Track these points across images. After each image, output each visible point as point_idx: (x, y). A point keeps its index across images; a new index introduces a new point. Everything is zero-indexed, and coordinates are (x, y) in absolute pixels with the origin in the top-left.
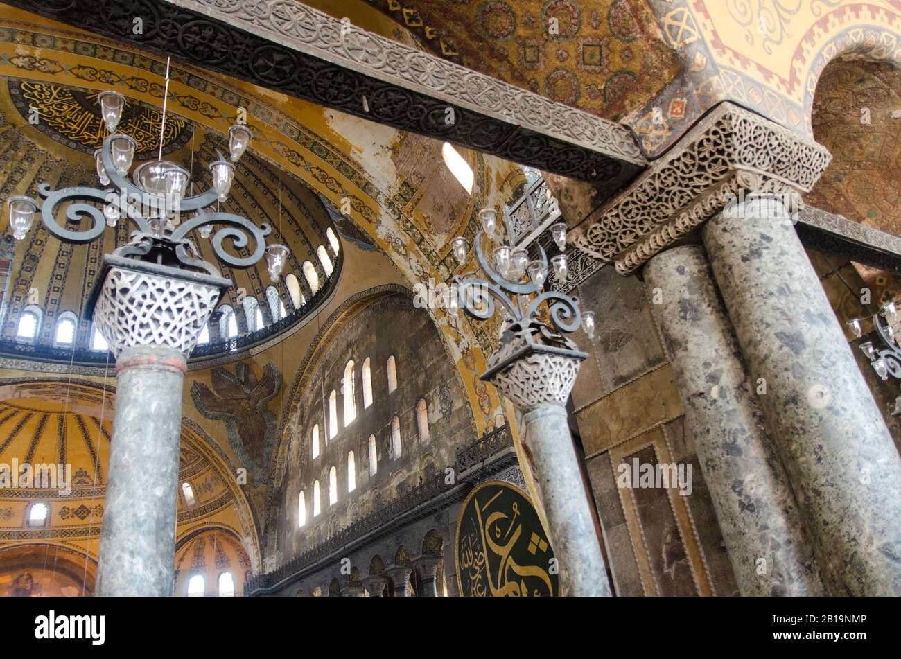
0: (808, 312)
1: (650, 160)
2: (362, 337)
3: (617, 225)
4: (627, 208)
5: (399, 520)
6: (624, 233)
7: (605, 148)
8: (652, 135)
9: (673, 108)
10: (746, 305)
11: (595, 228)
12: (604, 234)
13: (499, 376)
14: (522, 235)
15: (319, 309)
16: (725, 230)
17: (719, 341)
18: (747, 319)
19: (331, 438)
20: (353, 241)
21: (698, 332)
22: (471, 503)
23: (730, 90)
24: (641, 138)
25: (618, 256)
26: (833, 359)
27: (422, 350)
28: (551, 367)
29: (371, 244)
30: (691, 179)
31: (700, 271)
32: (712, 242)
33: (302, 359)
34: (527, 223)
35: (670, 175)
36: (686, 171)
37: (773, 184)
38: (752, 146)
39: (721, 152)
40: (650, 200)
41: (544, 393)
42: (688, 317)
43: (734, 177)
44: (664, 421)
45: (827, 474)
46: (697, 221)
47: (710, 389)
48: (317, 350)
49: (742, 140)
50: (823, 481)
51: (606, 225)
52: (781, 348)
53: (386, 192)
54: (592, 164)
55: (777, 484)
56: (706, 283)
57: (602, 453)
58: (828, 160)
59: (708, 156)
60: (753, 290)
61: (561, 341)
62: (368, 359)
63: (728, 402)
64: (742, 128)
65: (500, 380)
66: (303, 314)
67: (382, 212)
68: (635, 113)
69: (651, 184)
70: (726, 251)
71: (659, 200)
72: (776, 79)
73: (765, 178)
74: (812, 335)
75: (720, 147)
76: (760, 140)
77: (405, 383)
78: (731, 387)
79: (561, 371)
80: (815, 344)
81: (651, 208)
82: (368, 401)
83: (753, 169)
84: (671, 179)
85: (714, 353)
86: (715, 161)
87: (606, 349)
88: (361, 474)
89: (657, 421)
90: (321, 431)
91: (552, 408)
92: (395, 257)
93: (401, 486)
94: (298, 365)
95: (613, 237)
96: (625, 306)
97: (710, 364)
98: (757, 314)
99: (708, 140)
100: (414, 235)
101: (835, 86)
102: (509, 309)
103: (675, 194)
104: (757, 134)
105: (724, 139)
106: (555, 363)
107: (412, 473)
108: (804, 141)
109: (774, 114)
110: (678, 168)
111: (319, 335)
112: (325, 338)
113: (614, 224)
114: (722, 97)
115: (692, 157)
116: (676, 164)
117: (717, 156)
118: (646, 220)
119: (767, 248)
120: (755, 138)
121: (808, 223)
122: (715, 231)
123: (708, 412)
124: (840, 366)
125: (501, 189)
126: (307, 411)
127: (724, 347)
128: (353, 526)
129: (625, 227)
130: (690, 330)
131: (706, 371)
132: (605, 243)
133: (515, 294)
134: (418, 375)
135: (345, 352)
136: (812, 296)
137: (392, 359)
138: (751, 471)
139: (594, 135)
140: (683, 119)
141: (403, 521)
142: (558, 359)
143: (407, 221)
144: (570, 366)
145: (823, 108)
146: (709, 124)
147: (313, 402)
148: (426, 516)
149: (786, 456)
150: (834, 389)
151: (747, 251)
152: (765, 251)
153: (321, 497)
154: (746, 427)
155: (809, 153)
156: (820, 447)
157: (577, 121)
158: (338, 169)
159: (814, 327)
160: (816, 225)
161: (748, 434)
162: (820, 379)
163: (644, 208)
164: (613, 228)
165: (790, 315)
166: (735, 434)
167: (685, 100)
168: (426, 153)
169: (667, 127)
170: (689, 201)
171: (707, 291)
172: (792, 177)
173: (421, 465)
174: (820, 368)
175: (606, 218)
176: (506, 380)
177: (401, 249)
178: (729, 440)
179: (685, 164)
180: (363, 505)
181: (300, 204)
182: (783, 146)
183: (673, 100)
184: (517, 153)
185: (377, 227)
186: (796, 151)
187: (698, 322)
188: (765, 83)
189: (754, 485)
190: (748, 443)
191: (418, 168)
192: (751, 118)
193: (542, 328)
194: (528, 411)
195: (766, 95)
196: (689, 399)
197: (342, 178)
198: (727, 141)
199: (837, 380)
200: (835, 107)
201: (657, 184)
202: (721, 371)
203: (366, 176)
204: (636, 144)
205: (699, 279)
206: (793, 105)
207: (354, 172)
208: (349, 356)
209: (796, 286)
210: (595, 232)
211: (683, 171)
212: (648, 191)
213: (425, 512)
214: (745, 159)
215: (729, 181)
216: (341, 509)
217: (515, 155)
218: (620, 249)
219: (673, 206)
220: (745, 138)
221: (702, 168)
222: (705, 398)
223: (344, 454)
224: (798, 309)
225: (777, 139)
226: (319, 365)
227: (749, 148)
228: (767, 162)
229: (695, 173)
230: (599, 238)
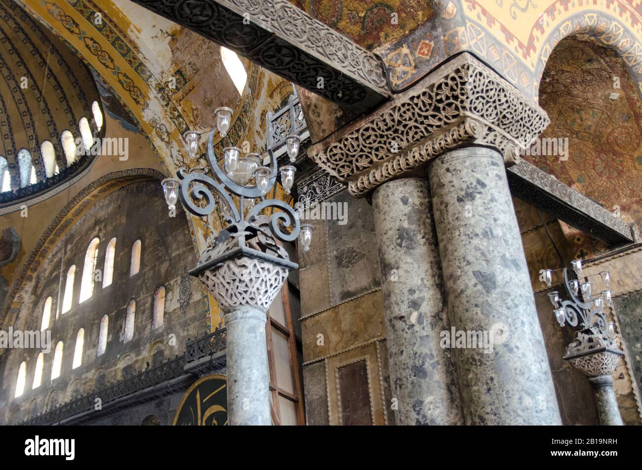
0: (503, 257)
1: (394, 92)
2: (112, 216)
3: (356, 148)
4: (367, 134)
5: (119, 402)
6: (361, 156)
7: (354, 72)
8: (400, 69)
9: (421, 49)
10: (454, 242)
11: (335, 147)
12: (342, 154)
13: (208, 273)
14: (280, 143)
15: (72, 181)
16: (448, 170)
17: (427, 271)
18: (452, 255)
19: (63, 312)
20: (117, 119)
21: (409, 260)
22: (193, 394)
23: (472, 43)
24: (389, 70)
25: (352, 177)
26: (516, 302)
27: (170, 238)
28: (258, 271)
29: (136, 125)
30: (426, 117)
31: (421, 204)
32: (435, 179)
33: (46, 229)
34: (286, 133)
35: (408, 110)
36: (424, 109)
37: (496, 136)
38: (484, 98)
39: (456, 98)
40: (388, 130)
41: (247, 297)
42: (403, 245)
43: (463, 123)
44: (379, 339)
45: (493, 404)
46: (426, 158)
47: (411, 314)
48: (62, 223)
49: (475, 90)
50: (489, 410)
51: (345, 146)
52: (475, 285)
53: (158, 77)
54: (339, 85)
55: (452, 408)
56: (424, 216)
57: (319, 361)
58: (546, 124)
59: (444, 99)
60: (462, 229)
61: (274, 248)
62: (114, 240)
63: (423, 329)
64: (477, 80)
65: (208, 277)
66: (54, 184)
67: (151, 96)
68: (388, 45)
69: (391, 115)
70: (446, 190)
71: (396, 131)
72: (516, 43)
73: (490, 129)
74: (503, 278)
75: (455, 93)
76: (491, 93)
77: (148, 268)
78: (429, 315)
79: (268, 277)
80: (504, 286)
81: (388, 138)
82: (108, 281)
83: (481, 119)
84: (409, 114)
85: (420, 281)
86: (450, 105)
87: (339, 264)
88: (88, 352)
89: (373, 337)
90: (54, 304)
91: (252, 312)
92: (158, 142)
93: (126, 369)
94: (40, 235)
95: (350, 158)
96: (363, 226)
97: (415, 292)
98: (461, 252)
99: (446, 84)
100: (180, 124)
101: (568, 61)
102: (230, 209)
103: (410, 128)
104: (488, 88)
105: (459, 86)
106: (262, 268)
107: (140, 357)
108: (528, 103)
109: (508, 73)
110: (416, 105)
111: (68, 207)
112: (73, 211)
113: (353, 147)
114: (464, 47)
115: (430, 97)
116: (416, 100)
117: (451, 100)
118: (382, 148)
119: (480, 193)
120: (487, 91)
121: (524, 177)
122: (439, 169)
123: (405, 335)
124: (521, 309)
125: (271, 96)
126: (42, 282)
127: (430, 277)
128: (71, 403)
129: (362, 151)
130: (403, 257)
131: (410, 296)
132: (342, 163)
133: (239, 196)
134: (162, 262)
135: (92, 228)
136: (510, 243)
137: (138, 243)
138: (431, 394)
139: (346, 58)
140: (428, 61)
141: (123, 404)
142: (266, 265)
143: (175, 109)
144: (277, 273)
145: (556, 78)
146: (449, 70)
147: (51, 273)
148: (147, 401)
149: (463, 384)
150: (513, 328)
151: (463, 193)
152: (478, 196)
153: (44, 370)
154: (435, 353)
155: (531, 115)
156: (492, 379)
157: (331, 41)
158: (113, 44)
159: (507, 271)
160: (531, 181)
161: (436, 359)
162: (503, 318)
163: (382, 136)
164: (351, 150)
165: (489, 257)
166: (424, 357)
167: (432, 43)
168: (204, 47)
169: (413, 64)
170: (422, 137)
171: (424, 223)
172: (514, 133)
173: (150, 351)
174: (504, 308)
175: (347, 140)
176: (214, 278)
177: (165, 136)
178: (418, 363)
179: (423, 102)
180: (85, 383)
181: (69, 71)
182: (510, 103)
183: (422, 41)
184: (269, 60)
185: (143, 109)
186: (520, 110)
187: (411, 251)
188: (505, 44)
189: (431, 407)
190: (434, 368)
191: (194, 59)
192: (486, 72)
193: (259, 233)
194: (229, 312)
195: (504, 54)
196: (391, 321)
197: (115, 54)
198: (462, 89)
199: (517, 321)
200: (565, 79)
201: (396, 117)
202: (423, 299)
203: (140, 56)
204: (385, 75)
205: (419, 211)
206: (526, 68)
207: (129, 50)
208: (95, 233)
209: (498, 232)
210: (335, 151)
211: (420, 109)
212: (388, 121)
213: (147, 397)
214: (475, 108)
215: (459, 126)
216: (62, 383)
217: (266, 61)
218: (355, 171)
219: (407, 139)
220: (478, 89)
221: (437, 109)
222: (405, 321)
223: (74, 330)
224: (496, 252)
225: (505, 96)
226: (63, 237)
227: (480, 99)
228: (494, 116)
229: (431, 112)
230: (337, 157)
